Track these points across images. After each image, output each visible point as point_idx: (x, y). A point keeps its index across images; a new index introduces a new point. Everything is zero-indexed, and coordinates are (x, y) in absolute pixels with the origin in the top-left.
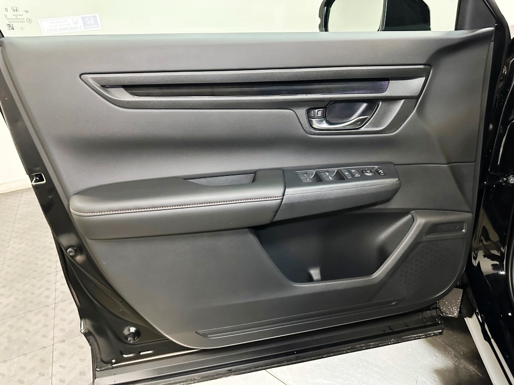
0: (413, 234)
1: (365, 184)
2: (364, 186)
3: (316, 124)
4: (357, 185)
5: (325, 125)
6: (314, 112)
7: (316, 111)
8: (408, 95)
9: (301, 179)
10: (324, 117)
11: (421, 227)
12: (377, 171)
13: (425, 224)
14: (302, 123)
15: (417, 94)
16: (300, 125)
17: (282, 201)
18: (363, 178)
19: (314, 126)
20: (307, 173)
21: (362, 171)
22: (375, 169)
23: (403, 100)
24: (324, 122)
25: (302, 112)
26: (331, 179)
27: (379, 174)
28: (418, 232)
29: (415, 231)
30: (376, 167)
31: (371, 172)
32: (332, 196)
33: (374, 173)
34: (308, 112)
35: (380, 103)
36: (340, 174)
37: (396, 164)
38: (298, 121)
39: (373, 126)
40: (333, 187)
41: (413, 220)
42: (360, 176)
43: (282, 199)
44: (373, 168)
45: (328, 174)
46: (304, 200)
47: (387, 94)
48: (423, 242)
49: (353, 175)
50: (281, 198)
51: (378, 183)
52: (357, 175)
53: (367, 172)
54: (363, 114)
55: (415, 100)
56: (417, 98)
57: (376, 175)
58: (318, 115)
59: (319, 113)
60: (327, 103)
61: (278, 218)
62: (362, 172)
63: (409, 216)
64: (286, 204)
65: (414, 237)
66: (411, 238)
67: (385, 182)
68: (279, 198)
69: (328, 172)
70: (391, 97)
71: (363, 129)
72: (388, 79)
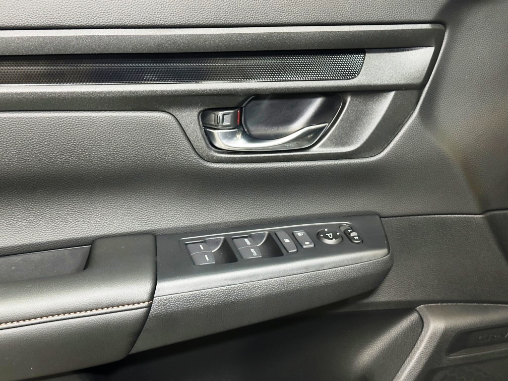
0: (422, 353)
1: (322, 265)
2: (321, 267)
3: (221, 140)
4: (307, 268)
5: (240, 143)
6: (217, 117)
7: (220, 114)
8: (402, 82)
9: (191, 257)
10: (239, 126)
11: (436, 340)
12: (346, 234)
13: (445, 334)
14: (191, 139)
15: (419, 81)
16: (186, 143)
17: (149, 310)
18: (320, 250)
19: (217, 145)
20: (205, 242)
21: (318, 234)
22: (342, 229)
23: (392, 94)
24: (239, 136)
25: (190, 117)
26: (255, 254)
27: (351, 239)
28: (431, 349)
29: (426, 347)
30: (346, 223)
31: (335, 237)
32: (258, 293)
33: (339, 240)
34: (204, 116)
35: (349, 99)
36: (274, 241)
37: (386, 214)
38: (181, 134)
39: (337, 145)
40: (258, 275)
41: (421, 324)
42: (312, 245)
43: (150, 307)
44: (340, 226)
45: (249, 243)
46: (197, 304)
47: (361, 80)
48: (441, 369)
49: (298, 243)
50: (146, 304)
51: (348, 260)
52: (308, 245)
53: (328, 238)
54: (314, 119)
55: (415, 92)
56: (420, 87)
57: (346, 244)
58: (225, 123)
59: (225, 117)
60: (241, 99)
61: (142, 345)
62: (317, 236)
63: (414, 317)
64: (158, 317)
65: (424, 360)
66: (418, 362)
67: (361, 258)
68: (142, 305)
69: (250, 236)
70: (370, 86)
71: (316, 150)
72: (362, 51)
